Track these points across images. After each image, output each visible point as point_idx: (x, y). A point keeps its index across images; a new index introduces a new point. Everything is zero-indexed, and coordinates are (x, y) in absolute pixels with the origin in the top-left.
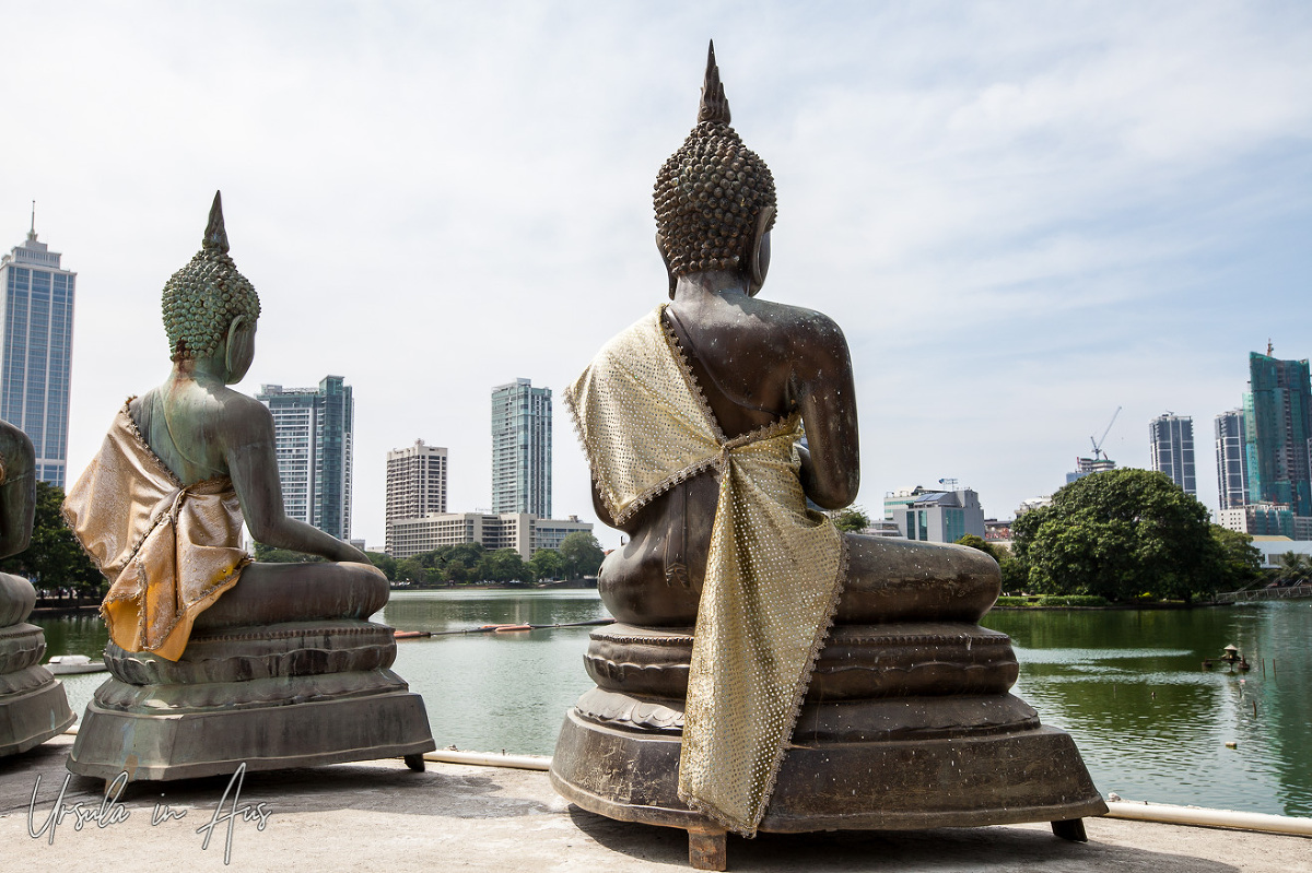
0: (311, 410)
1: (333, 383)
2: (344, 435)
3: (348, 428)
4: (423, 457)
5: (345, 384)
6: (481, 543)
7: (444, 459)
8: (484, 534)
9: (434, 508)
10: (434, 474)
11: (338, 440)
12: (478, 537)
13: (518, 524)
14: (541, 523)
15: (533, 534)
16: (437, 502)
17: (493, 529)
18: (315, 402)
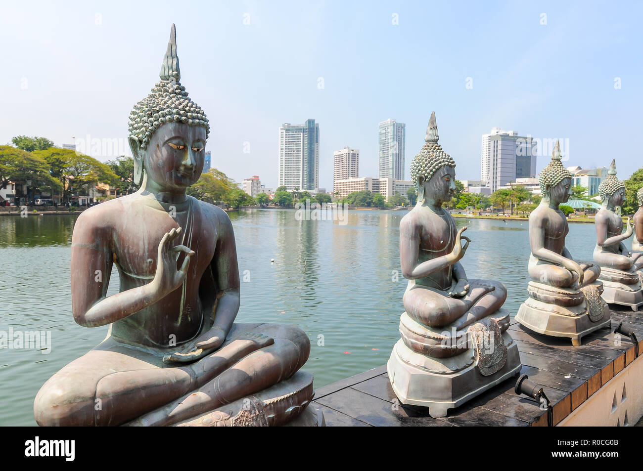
0: (302, 133)
1: (311, 122)
2: (316, 144)
3: (317, 141)
4: (349, 154)
5: (316, 122)
6: (371, 191)
7: (358, 154)
8: (373, 187)
9: (353, 176)
10: (353, 160)
11: (313, 146)
12: (370, 189)
13: (387, 183)
14: (398, 182)
15: (393, 187)
16: (354, 173)
17: (377, 185)
18: (303, 130)
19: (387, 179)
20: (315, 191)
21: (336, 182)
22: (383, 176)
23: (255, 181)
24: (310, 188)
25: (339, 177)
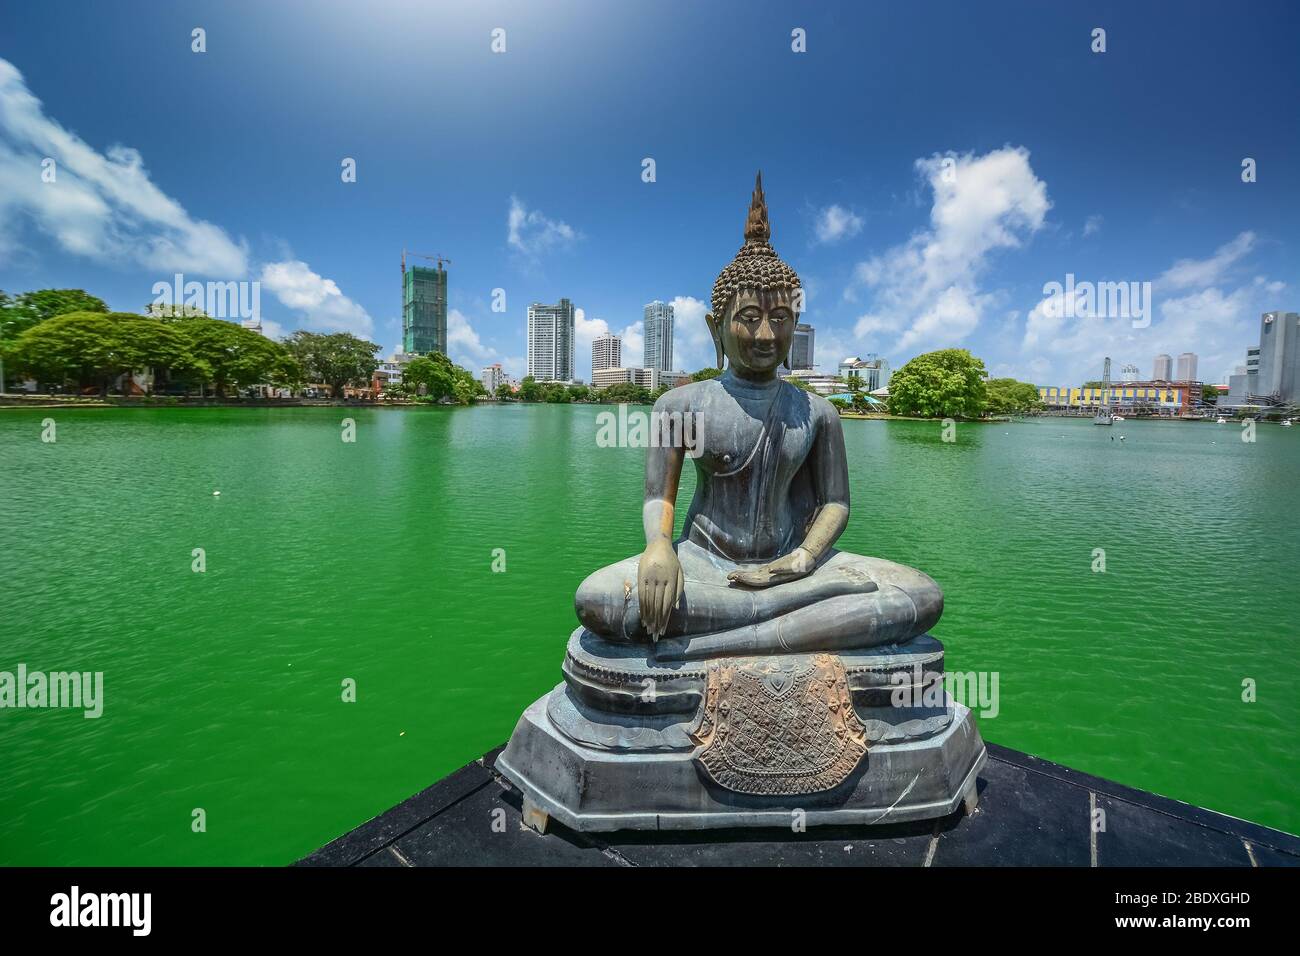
0: (554, 315)
1: (564, 301)
3: (572, 325)
4: (609, 340)
5: (571, 302)
6: (634, 382)
7: (620, 341)
8: (636, 378)
9: (614, 365)
10: (615, 348)
12: (633, 380)
13: (652, 373)
14: (664, 373)
15: (659, 378)
16: (616, 363)
17: (640, 375)
18: (556, 311)
19: (651, 369)
20: (570, 382)
21: (595, 372)
22: (649, 366)
23: (497, 370)
24: (564, 379)
25: (597, 366)
